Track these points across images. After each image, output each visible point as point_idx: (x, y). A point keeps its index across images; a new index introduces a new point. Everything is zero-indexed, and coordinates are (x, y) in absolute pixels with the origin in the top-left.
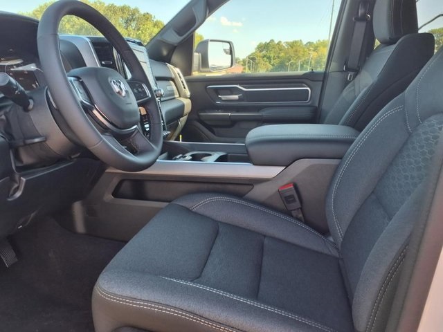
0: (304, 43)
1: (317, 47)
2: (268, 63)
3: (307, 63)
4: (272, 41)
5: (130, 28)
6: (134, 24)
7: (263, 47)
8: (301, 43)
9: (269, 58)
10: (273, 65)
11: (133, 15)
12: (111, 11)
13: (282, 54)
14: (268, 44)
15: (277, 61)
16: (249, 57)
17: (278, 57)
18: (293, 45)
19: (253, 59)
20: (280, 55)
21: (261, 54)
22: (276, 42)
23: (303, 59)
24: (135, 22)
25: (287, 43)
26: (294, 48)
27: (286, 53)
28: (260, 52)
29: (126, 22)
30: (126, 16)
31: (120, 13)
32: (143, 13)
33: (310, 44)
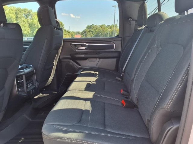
0: (106, 25)
1: (112, 27)
2: (91, 34)
3: (108, 34)
4: (93, 24)
5: (28, 18)
6: (30, 17)
7: (89, 27)
8: (105, 26)
9: (92, 32)
10: (94, 35)
11: (29, 12)
12: (18, 11)
13: (97, 30)
14: (91, 26)
15: (95, 33)
16: (83, 31)
17: (96, 31)
18: (101, 26)
19: (85, 32)
20: (97, 31)
21: (88, 30)
22: (95, 25)
23: (106, 32)
24: (31, 16)
25: (99, 25)
26: (102, 28)
27: (99, 30)
28: (88, 29)
29: (26, 16)
30: (26, 13)
31: (23, 12)
32: (34, 12)
33: (109, 26)
